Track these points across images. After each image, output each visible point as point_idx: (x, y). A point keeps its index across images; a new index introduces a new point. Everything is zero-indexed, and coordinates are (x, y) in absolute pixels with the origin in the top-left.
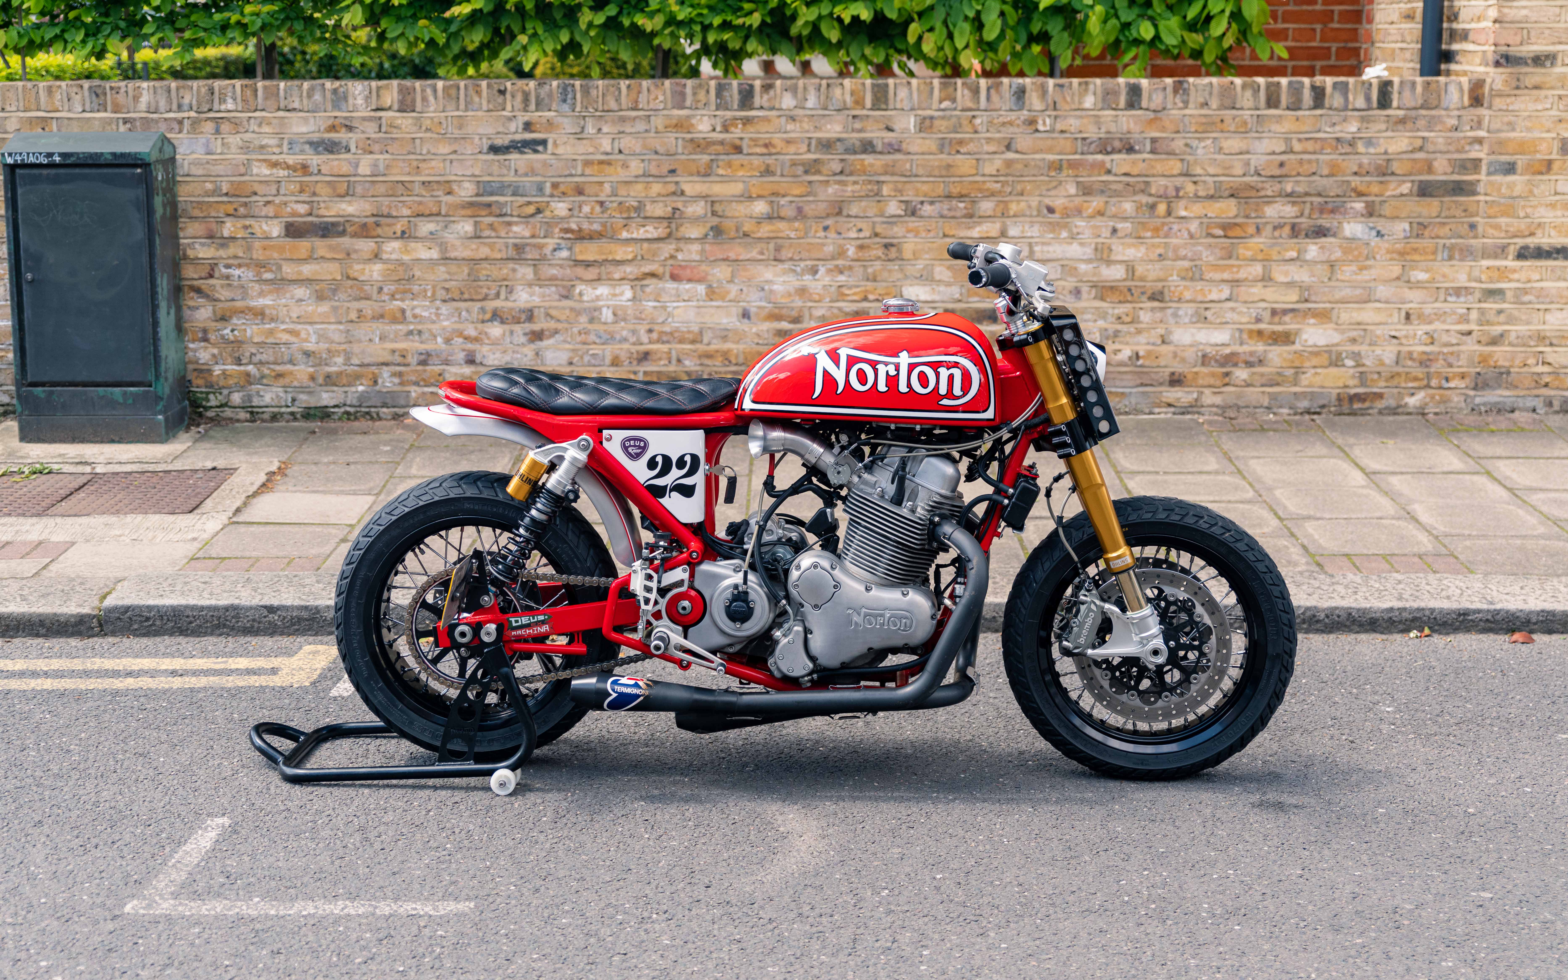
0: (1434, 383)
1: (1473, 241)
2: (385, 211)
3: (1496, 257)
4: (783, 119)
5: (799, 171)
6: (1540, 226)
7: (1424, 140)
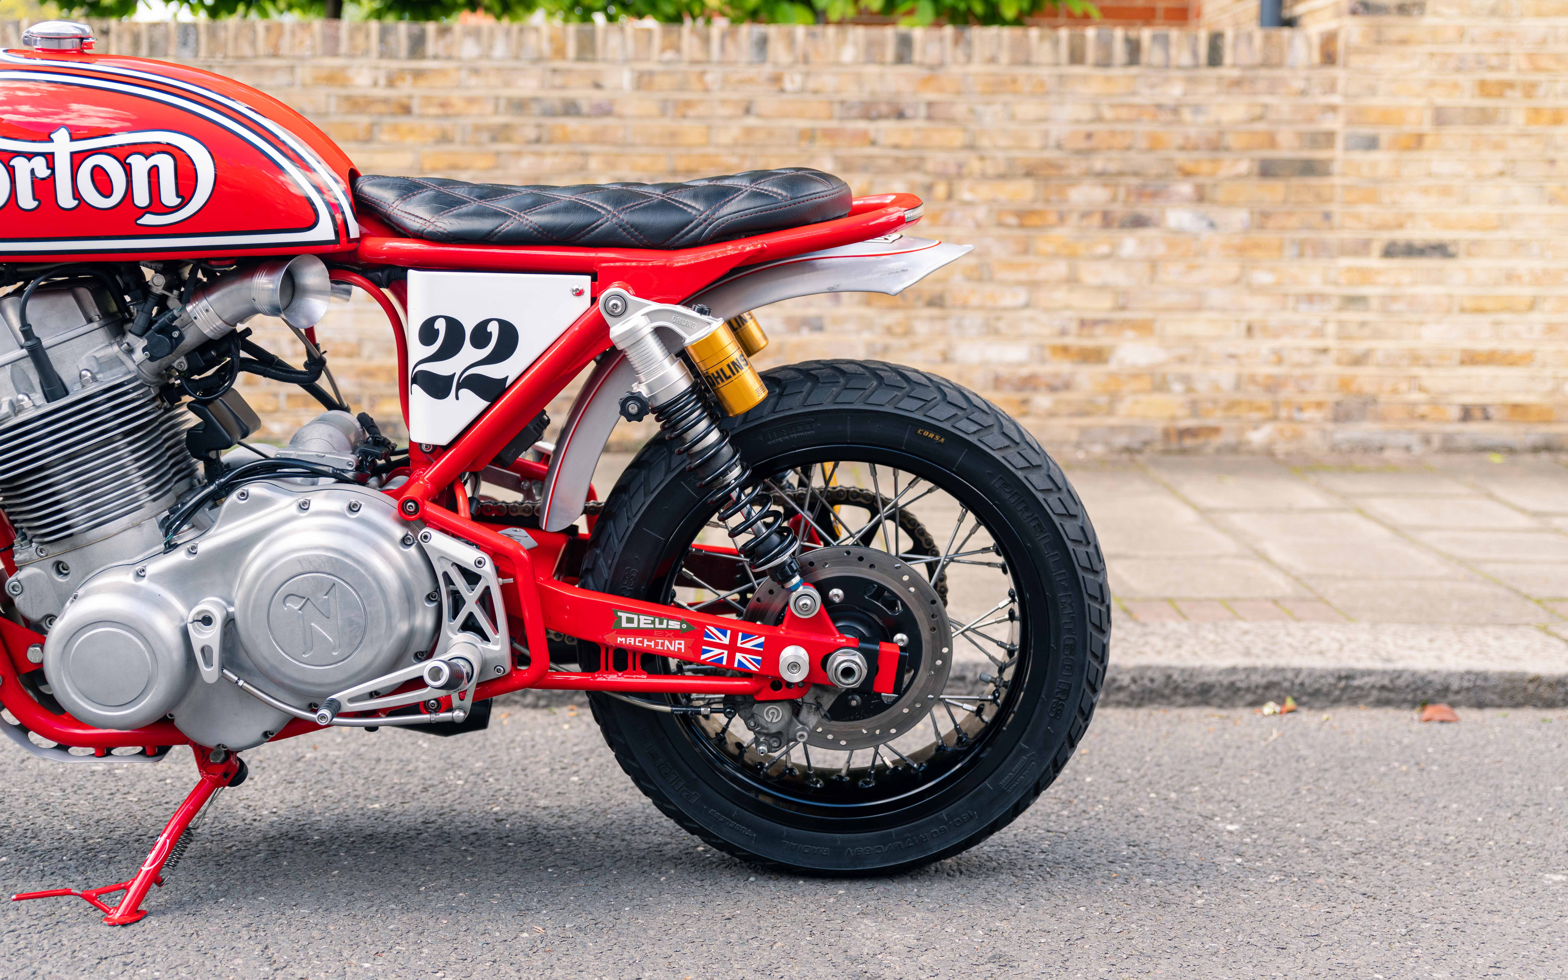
0: (1283, 413)
1: (1328, 235)
3: (1356, 254)
4: (463, 72)
5: (485, 137)
6: (1411, 216)
7: (1265, 106)
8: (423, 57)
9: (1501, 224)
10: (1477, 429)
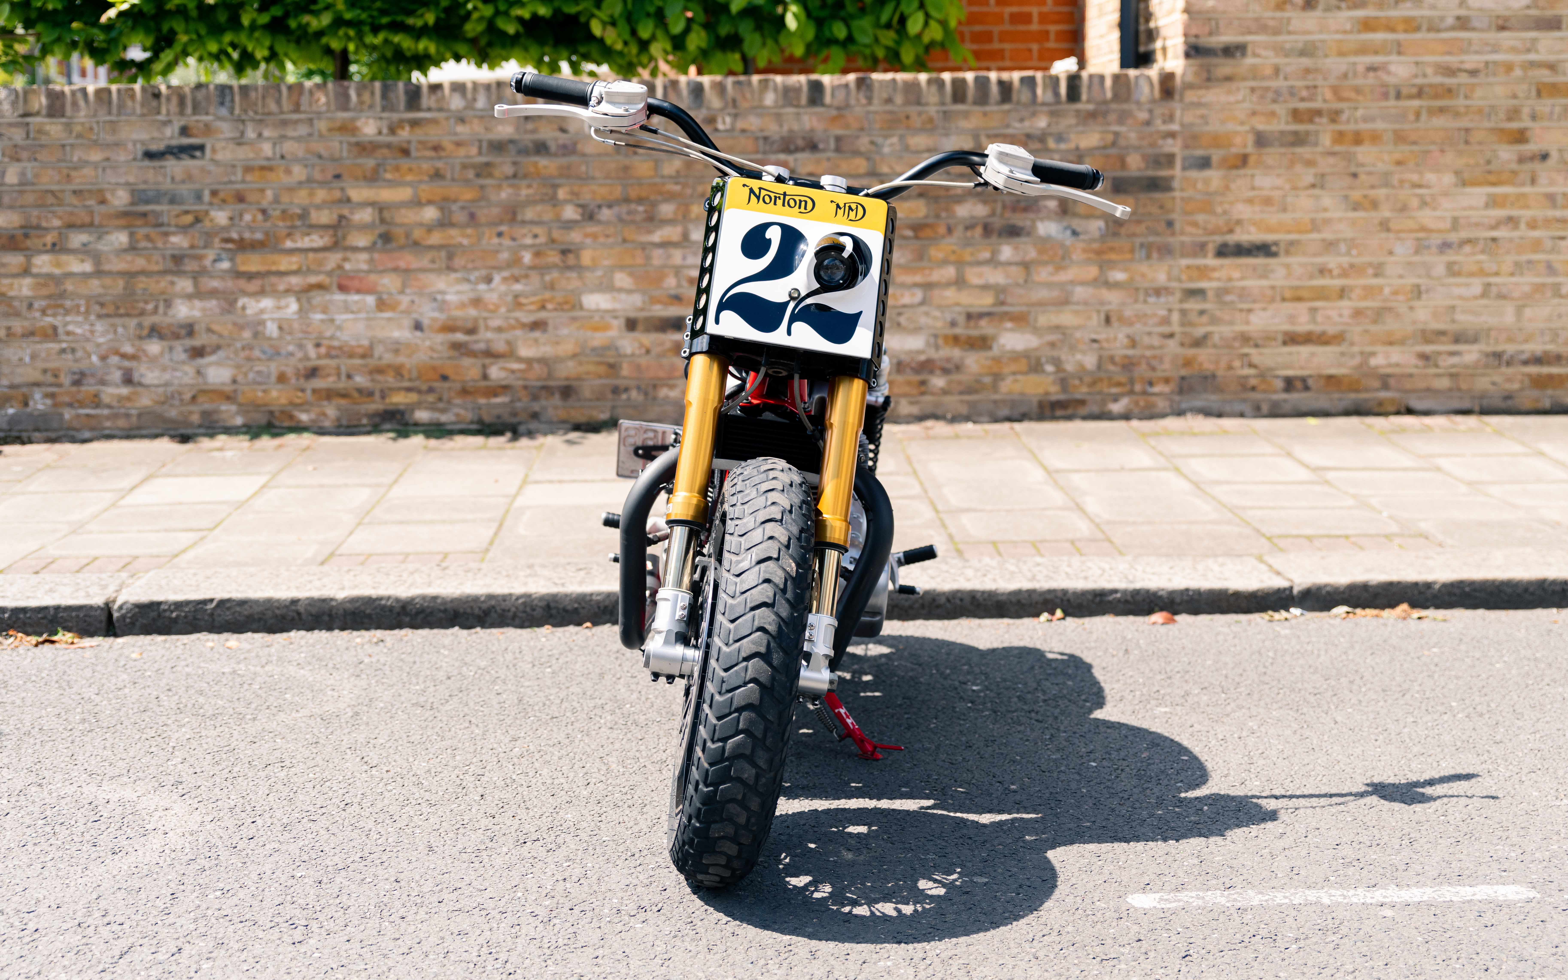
0: (1138, 387)
1: (1171, 240)
2: (34, 221)
3: (1194, 255)
4: (452, 121)
5: (470, 174)
6: (1239, 222)
7: (1116, 134)
8: (418, 109)
9: (1315, 226)
10: (1296, 398)
